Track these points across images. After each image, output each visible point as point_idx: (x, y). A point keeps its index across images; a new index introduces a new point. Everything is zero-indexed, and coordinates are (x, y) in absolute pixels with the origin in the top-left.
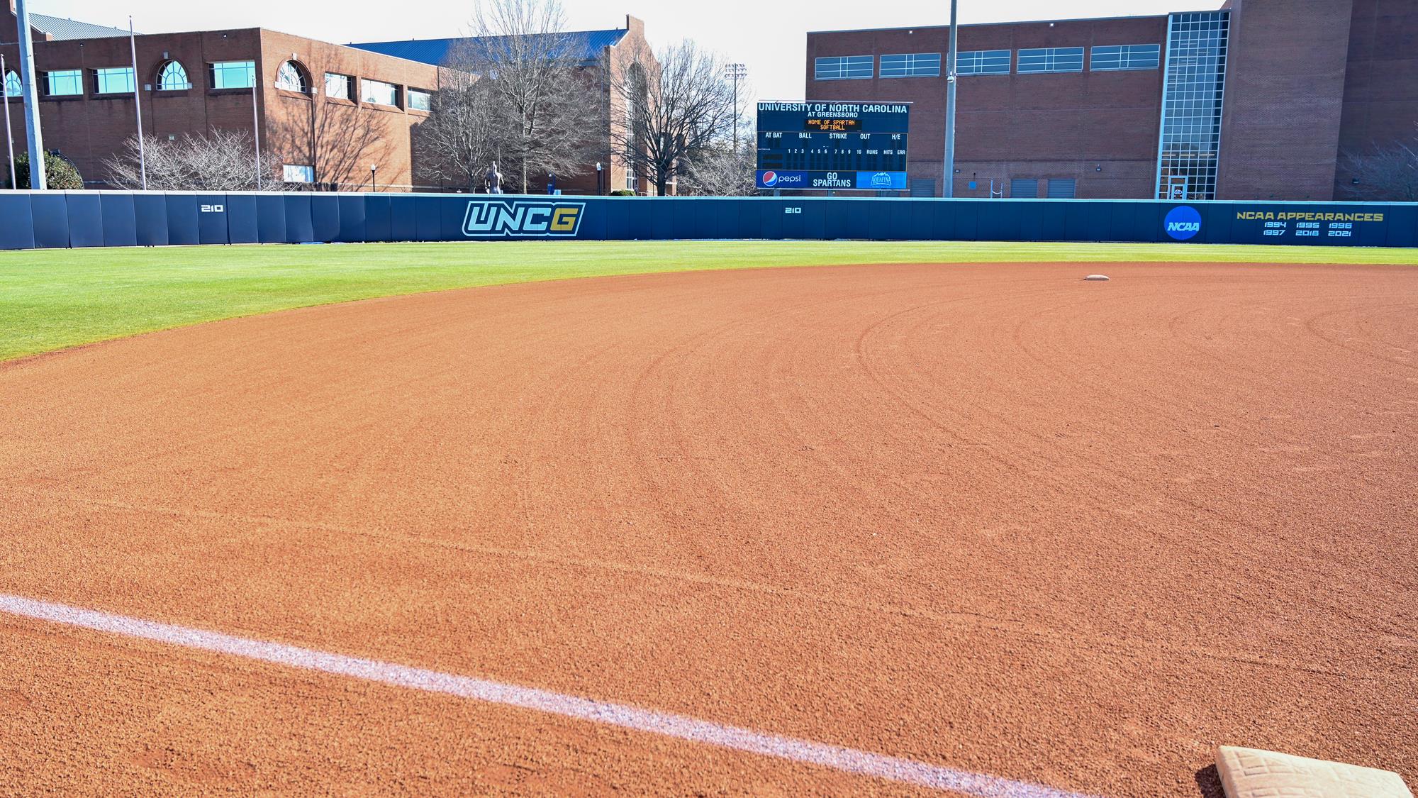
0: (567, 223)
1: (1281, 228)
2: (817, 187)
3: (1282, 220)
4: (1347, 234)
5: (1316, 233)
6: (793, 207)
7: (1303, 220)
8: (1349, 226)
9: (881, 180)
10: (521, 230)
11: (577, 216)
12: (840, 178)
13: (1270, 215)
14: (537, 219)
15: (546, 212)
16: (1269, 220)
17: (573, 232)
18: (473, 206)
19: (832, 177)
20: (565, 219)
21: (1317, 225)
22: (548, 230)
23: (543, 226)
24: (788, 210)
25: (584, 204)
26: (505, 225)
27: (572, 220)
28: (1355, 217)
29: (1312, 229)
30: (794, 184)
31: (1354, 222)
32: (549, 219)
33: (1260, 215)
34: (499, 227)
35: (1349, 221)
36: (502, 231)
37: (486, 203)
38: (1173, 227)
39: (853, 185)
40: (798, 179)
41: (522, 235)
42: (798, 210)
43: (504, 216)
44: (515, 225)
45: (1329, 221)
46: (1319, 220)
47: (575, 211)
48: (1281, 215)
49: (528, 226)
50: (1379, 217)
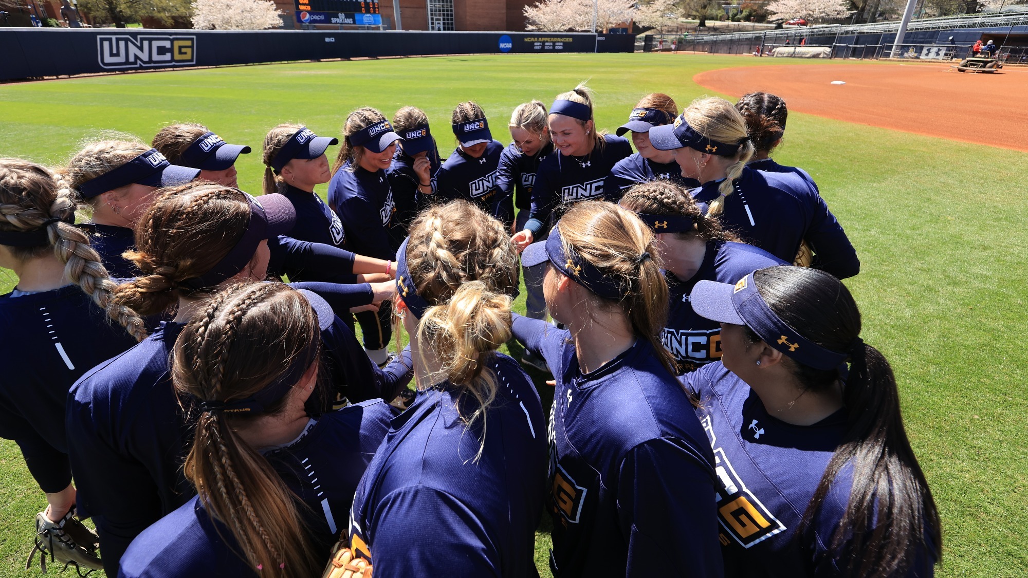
0: (185, 53)
1: (540, 45)
2: (334, 23)
3: (540, 42)
4: (561, 48)
5: (551, 48)
6: (329, 37)
7: (547, 42)
8: (562, 44)
9: (368, 19)
10: (150, 61)
11: (192, 47)
12: (346, 17)
13: (536, 39)
14: (161, 50)
15: (167, 44)
16: (536, 42)
17: (192, 60)
18: (102, 40)
19: (342, 16)
20: (183, 50)
21: (551, 44)
22: (173, 60)
23: (168, 57)
24: (327, 40)
25: (194, 37)
26: (136, 57)
27: (189, 51)
28: (563, 40)
29: (550, 46)
30: (320, 21)
31: (563, 42)
32: (171, 50)
33: (532, 39)
34: (132, 59)
35: (562, 42)
36: (135, 63)
37: (114, 37)
38: (502, 46)
39: (354, 22)
40: (322, 17)
41: (152, 65)
42: (332, 40)
43: (133, 50)
44: (145, 56)
45: (555, 42)
46: (552, 42)
47: (189, 43)
48: (540, 39)
49: (156, 57)
50: (571, 40)
